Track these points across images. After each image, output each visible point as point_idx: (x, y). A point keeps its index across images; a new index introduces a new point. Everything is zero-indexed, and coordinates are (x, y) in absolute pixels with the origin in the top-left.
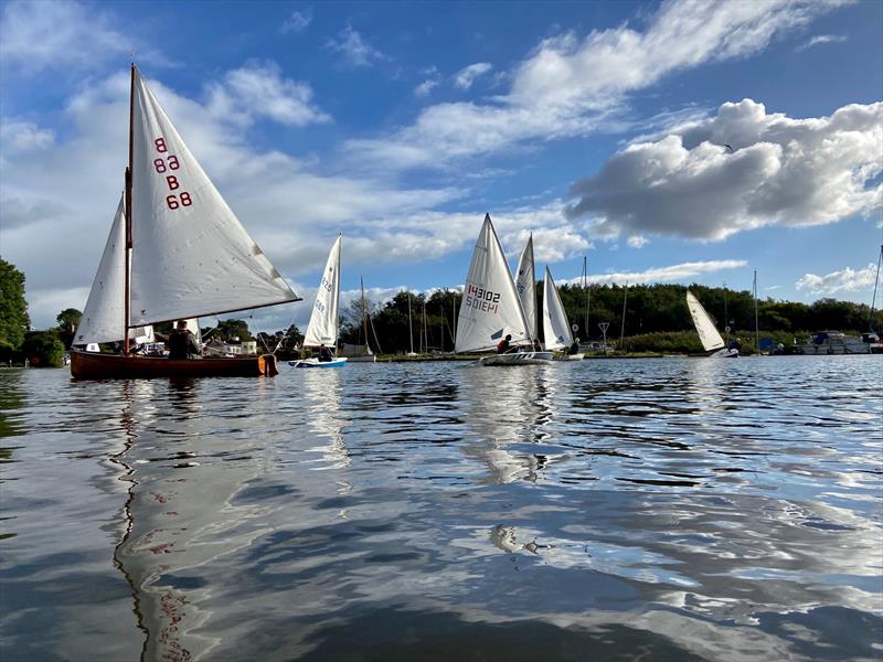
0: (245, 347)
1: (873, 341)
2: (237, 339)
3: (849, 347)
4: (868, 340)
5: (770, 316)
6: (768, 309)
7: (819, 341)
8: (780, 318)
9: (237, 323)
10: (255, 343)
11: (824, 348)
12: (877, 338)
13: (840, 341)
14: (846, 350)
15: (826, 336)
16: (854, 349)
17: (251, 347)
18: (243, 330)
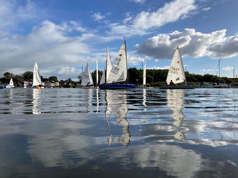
0: (56, 84)
1: (215, 85)
2: (54, 81)
3: (208, 86)
4: (214, 85)
5: (192, 78)
6: (192, 76)
7: (201, 85)
8: (195, 79)
9: (54, 77)
10: (58, 83)
11: (202, 86)
12: (217, 84)
13: (206, 85)
14: (208, 87)
15: (203, 83)
16: (210, 87)
17: (57, 84)
18: (56, 79)
